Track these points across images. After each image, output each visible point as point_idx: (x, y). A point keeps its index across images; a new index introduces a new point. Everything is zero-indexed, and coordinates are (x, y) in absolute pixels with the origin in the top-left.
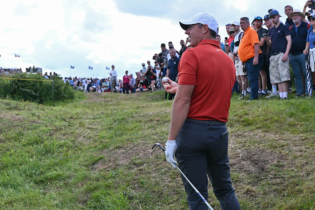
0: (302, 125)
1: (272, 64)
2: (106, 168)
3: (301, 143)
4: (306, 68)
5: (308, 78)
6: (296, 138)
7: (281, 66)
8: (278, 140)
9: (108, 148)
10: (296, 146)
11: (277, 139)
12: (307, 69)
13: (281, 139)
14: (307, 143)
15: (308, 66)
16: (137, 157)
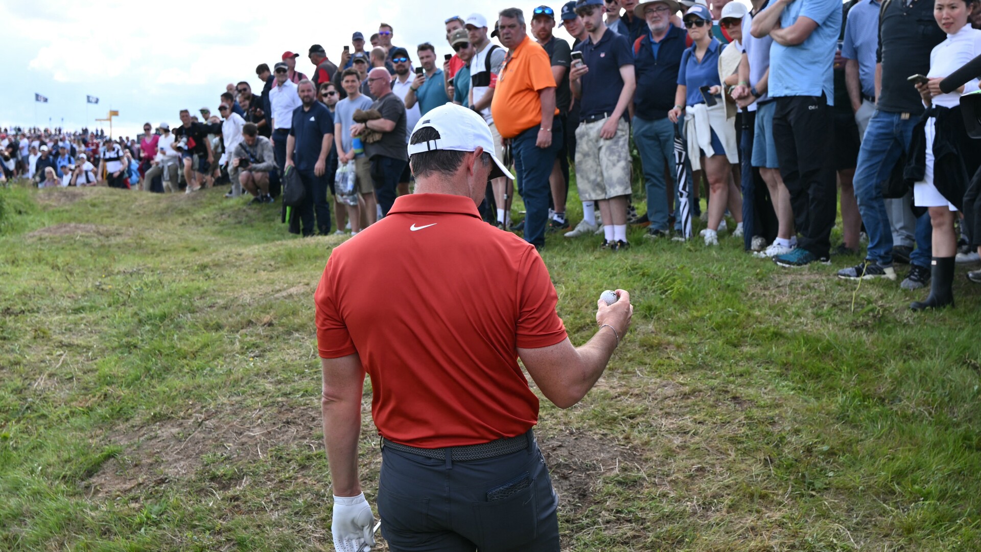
0: (679, 347)
1: (583, 146)
2: (130, 490)
3: (681, 407)
4: (677, 161)
5: (680, 189)
6: (669, 391)
7: (608, 153)
8: (619, 396)
9: (127, 420)
10: (668, 414)
11: (612, 393)
12: (679, 164)
13: (625, 393)
14: (698, 406)
15: (680, 154)
16: (219, 454)
